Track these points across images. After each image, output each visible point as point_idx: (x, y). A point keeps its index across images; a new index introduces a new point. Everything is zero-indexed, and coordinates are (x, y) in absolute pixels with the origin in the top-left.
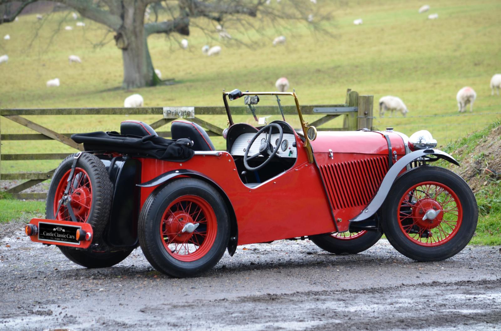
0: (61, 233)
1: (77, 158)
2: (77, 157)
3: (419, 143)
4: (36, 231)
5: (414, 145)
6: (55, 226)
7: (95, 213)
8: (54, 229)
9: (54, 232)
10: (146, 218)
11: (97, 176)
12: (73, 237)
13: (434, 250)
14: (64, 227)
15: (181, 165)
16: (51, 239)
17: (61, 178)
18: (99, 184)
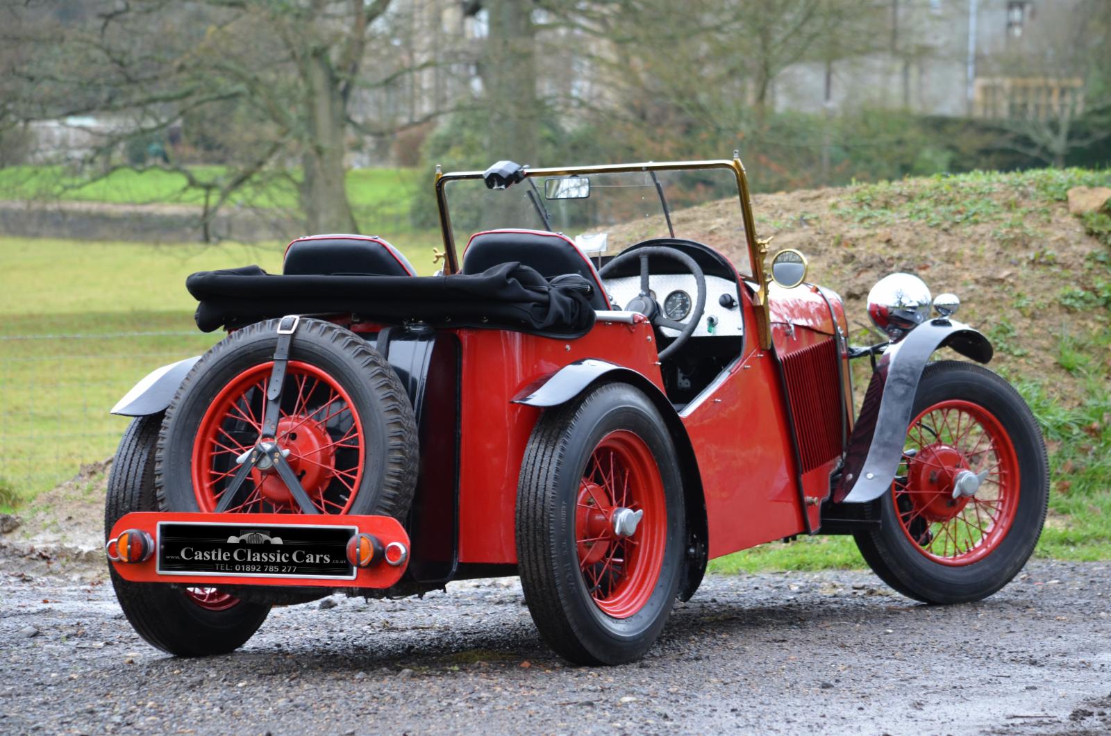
0: (267, 548)
1: (292, 332)
2: (290, 329)
3: (897, 305)
4: (152, 550)
5: (890, 310)
6: (237, 531)
7: (387, 486)
8: (233, 540)
9: (232, 547)
10: (549, 494)
11: (381, 381)
12: (322, 559)
13: (969, 573)
14: (274, 532)
15: (568, 347)
16: (219, 571)
17: (214, 394)
18: (391, 403)
